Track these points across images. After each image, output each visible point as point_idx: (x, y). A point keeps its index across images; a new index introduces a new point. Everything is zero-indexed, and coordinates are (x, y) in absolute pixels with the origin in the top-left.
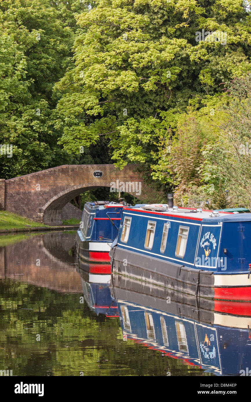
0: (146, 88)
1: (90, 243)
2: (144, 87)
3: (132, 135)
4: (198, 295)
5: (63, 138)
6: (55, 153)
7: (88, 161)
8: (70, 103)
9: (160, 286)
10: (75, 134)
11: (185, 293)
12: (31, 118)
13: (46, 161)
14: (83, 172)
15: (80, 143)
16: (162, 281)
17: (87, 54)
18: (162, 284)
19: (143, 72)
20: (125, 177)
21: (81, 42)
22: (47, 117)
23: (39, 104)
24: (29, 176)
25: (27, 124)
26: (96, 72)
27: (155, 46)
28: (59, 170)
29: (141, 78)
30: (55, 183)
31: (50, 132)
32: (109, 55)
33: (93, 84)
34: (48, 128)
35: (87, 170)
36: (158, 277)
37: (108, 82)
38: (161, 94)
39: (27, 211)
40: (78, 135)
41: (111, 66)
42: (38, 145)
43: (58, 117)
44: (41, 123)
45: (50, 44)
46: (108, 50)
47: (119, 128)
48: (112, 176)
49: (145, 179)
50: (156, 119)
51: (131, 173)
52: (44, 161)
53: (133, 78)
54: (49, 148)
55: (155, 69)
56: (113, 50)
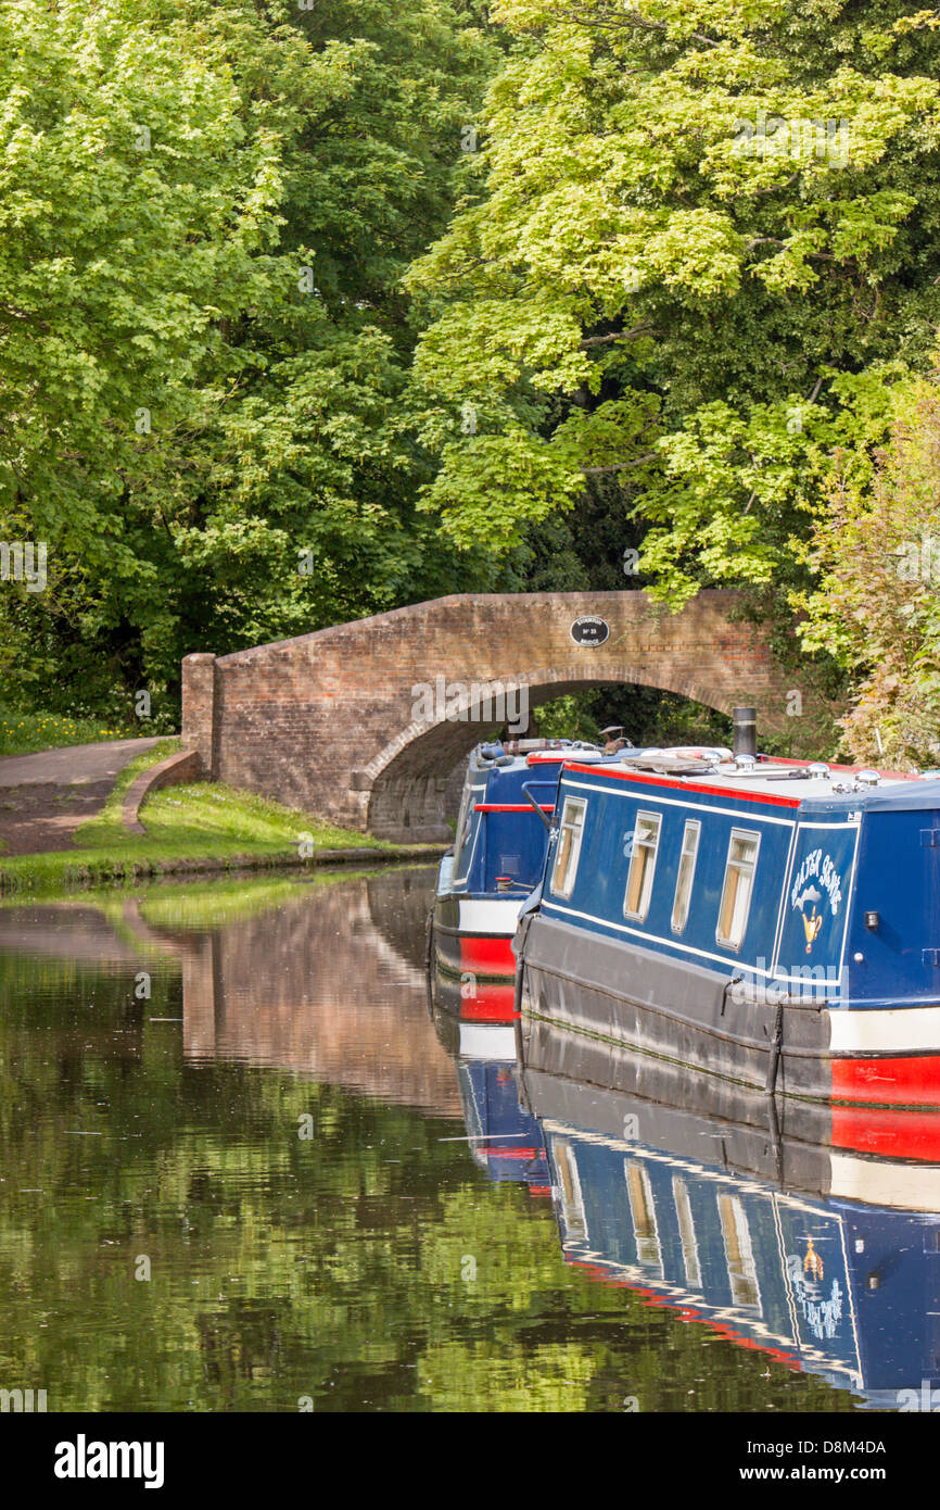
0: (770, 281)
1: (462, 903)
2: (763, 276)
3: (715, 473)
4: (778, 1088)
5: (441, 486)
6: (422, 547)
7: (565, 578)
8: (465, 341)
9: (666, 1059)
10: (488, 471)
11: (739, 1083)
12: (323, 403)
13: (385, 580)
14: (530, 621)
15: (506, 505)
16: (670, 1042)
17: (535, 145)
18: (670, 1050)
19: (762, 213)
20: (698, 643)
21: (509, 92)
22: (389, 401)
23: (356, 347)
24: (311, 641)
25: (308, 428)
26: (570, 216)
27: (809, 107)
28: (433, 616)
29: (752, 239)
30: (416, 669)
31: (401, 459)
32: (623, 148)
33: (555, 264)
34: (392, 443)
35: (547, 616)
36: (662, 1027)
37: (616, 258)
38: (838, 305)
39: (306, 783)
40: (498, 473)
41: (632, 189)
42: (352, 513)
43: (434, 397)
44: (366, 423)
45: (399, 100)
46: (620, 126)
47: (663, 442)
48: (644, 639)
49: (776, 652)
50: (815, 406)
51: (723, 627)
52: (376, 580)
53: (715, 237)
54: (399, 525)
55: (810, 201)
56: (640, 127)
